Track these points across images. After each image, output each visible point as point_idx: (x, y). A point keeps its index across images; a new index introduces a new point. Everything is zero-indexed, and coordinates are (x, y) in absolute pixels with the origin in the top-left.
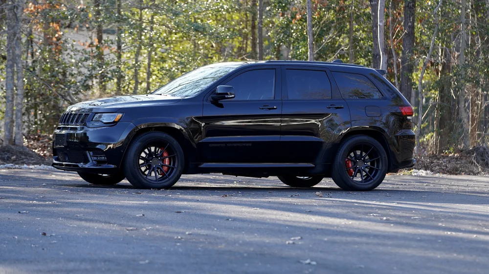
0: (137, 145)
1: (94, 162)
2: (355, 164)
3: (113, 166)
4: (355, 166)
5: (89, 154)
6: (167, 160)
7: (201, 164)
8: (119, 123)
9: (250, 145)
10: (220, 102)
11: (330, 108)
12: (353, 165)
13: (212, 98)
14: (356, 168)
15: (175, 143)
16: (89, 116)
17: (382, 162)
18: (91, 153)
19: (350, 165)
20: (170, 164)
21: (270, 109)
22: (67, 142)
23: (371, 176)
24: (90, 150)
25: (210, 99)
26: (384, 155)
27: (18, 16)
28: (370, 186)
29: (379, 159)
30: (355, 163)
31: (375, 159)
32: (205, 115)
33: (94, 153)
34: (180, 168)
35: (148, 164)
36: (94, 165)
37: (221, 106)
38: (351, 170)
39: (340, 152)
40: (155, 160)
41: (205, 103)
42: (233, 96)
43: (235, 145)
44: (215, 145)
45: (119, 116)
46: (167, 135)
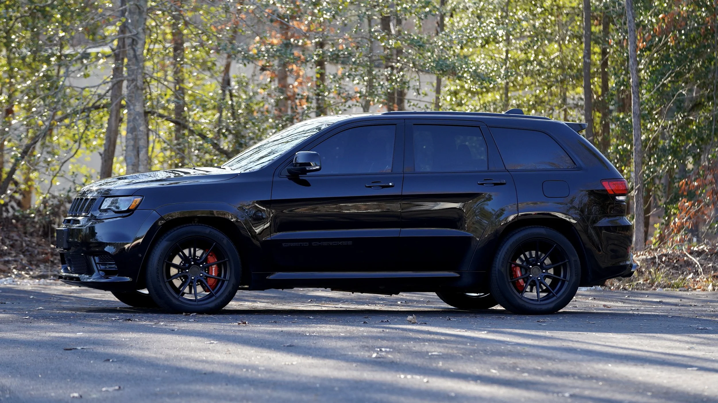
0: (163, 245)
1: (101, 272)
2: (526, 273)
3: (128, 279)
4: (527, 275)
5: (95, 260)
6: (214, 268)
7: (269, 275)
8: (135, 212)
9: (350, 243)
10: (302, 177)
11: (482, 184)
12: (524, 273)
13: (289, 171)
14: (528, 278)
15: (225, 241)
16: (96, 202)
17: (571, 268)
18: (96, 258)
19: (519, 274)
20: (219, 275)
21: (383, 187)
22: (68, 242)
23: (554, 292)
24: (94, 254)
25: (285, 173)
26: (574, 258)
27: (138, 53)
28: (551, 306)
29: (565, 263)
30: (527, 270)
31: (560, 263)
32: (274, 198)
33: (100, 259)
34: (233, 281)
35: (183, 274)
36: (101, 277)
37: (306, 183)
38: (521, 281)
39: (500, 253)
40: (195, 269)
41: (276, 179)
42: (318, 167)
43: (325, 244)
44: (292, 244)
45: (138, 199)
46: (212, 230)
